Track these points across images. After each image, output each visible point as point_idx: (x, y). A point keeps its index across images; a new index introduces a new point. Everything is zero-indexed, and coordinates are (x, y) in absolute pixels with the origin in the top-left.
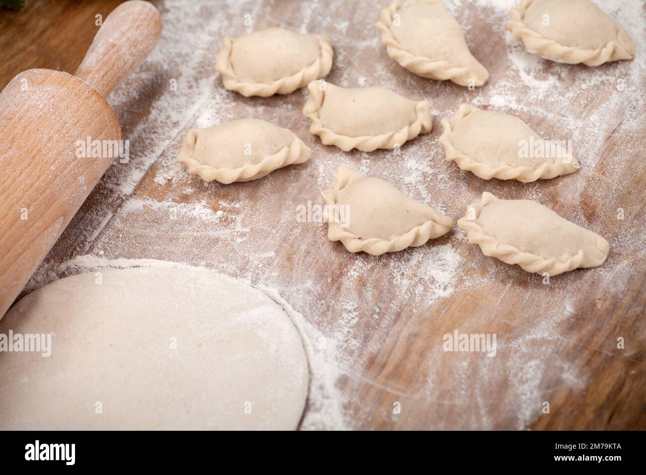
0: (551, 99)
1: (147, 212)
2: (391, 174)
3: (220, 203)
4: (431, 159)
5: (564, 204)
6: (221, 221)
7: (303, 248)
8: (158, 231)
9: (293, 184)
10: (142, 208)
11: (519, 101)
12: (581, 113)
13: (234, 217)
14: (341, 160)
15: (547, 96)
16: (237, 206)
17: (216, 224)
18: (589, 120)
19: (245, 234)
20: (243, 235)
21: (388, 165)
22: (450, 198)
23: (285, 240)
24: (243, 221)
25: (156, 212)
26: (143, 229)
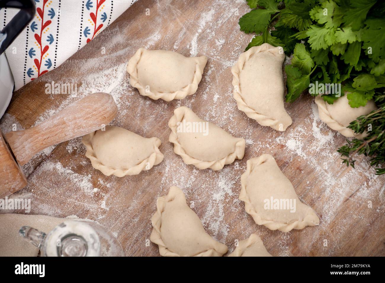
0: (324, 154)
1: (54, 174)
2: (207, 187)
3: (99, 179)
4: (235, 182)
5: (301, 250)
6: (95, 196)
7: (136, 235)
8: (56, 193)
9: (147, 177)
10: (52, 170)
11: (304, 149)
12: (337, 173)
13: (103, 194)
14: (181, 165)
15: (322, 150)
16: (108, 186)
17: (91, 197)
18: (340, 180)
19: (105, 212)
20: (104, 212)
21: (207, 179)
22: (235, 221)
23: (127, 225)
24: (108, 199)
25: (59, 176)
26: (47, 188)
